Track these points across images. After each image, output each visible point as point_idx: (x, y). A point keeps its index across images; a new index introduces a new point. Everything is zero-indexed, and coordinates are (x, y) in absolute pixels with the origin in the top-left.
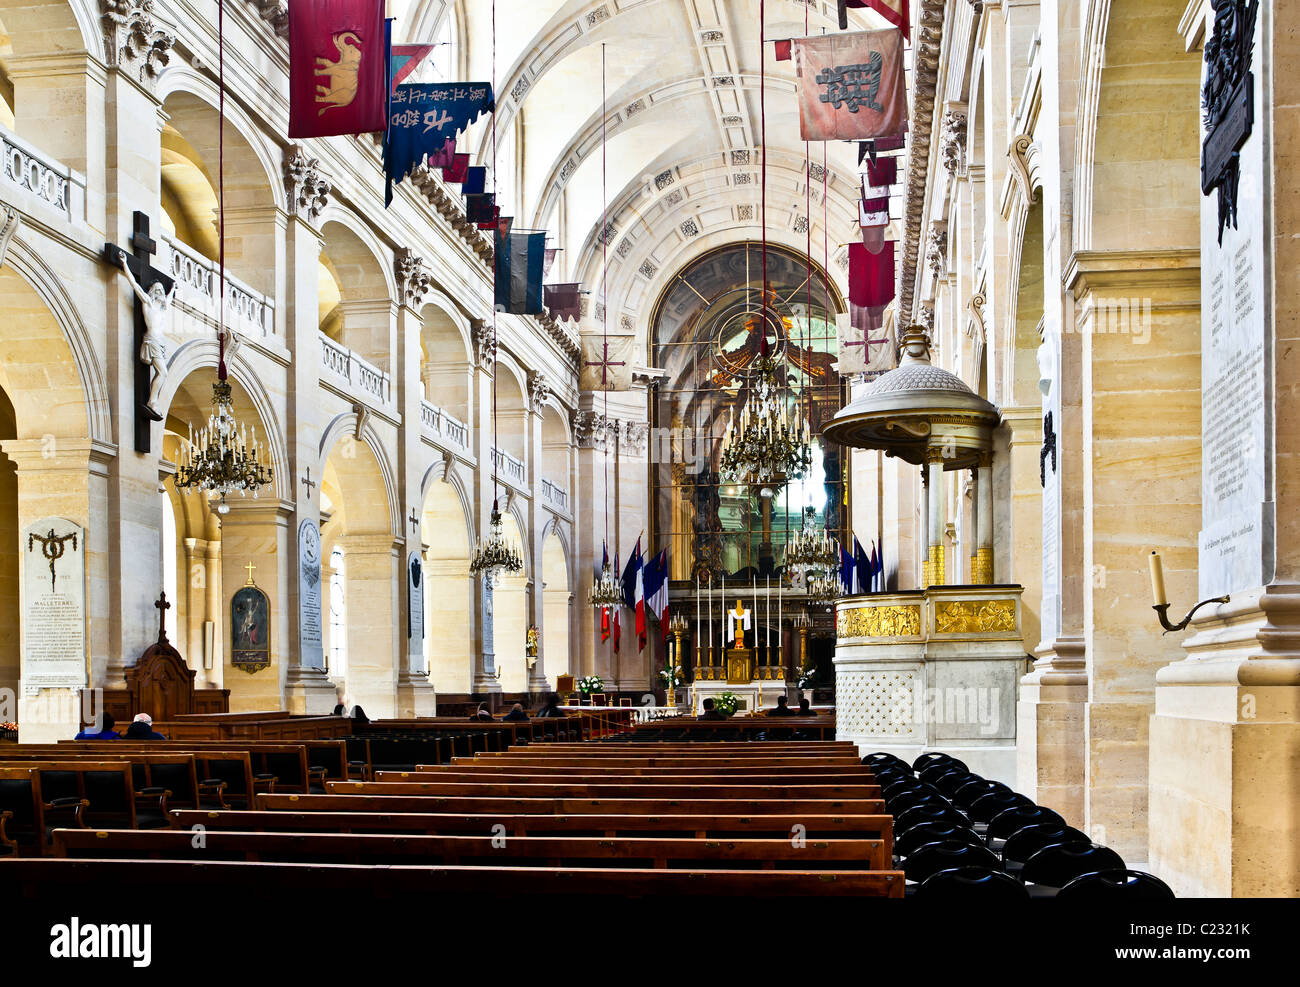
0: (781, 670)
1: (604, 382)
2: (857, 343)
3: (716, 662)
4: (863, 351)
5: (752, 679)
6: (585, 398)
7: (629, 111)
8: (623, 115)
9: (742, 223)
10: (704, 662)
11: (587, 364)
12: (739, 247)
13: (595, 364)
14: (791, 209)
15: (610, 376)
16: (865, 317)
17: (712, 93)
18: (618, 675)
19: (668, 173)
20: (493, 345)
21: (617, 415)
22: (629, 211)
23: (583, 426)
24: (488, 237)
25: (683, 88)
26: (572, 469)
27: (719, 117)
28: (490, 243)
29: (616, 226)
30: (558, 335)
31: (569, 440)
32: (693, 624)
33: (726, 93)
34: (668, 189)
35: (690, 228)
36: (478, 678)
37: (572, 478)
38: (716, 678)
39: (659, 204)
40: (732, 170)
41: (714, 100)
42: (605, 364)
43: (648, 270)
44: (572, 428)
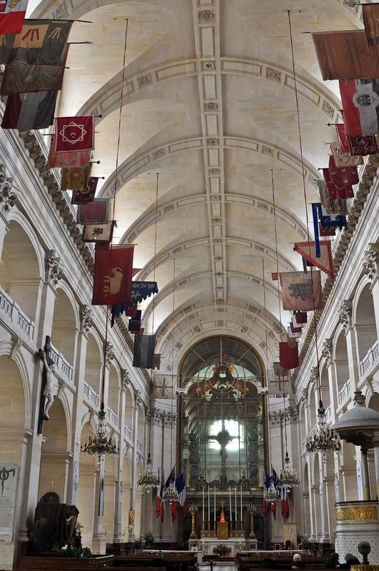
0: (242, 532)
1: (163, 395)
2: (276, 382)
3: (212, 529)
4: (278, 385)
5: (229, 536)
6: (151, 401)
7: (180, 284)
8: (178, 285)
9: (219, 328)
10: (206, 528)
11: (156, 387)
12: (217, 337)
13: (160, 387)
14: (240, 322)
15: (166, 393)
16: (280, 371)
17: (214, 278)
18: (161, 534)
19: (190, 307)
20: (128, 381)
21: (164, 409)
22: (173, 322)
23: (150, 414)
24: (132, 336)
25: (203, 276)
26: (145, 434)
27: (214, 286)
28: (133, 339)
29: (167, 327)
30: (146, 374)
31: (144, 420)
32: (200, 509)
33: (220, 279)
34: (189, 314)
35: (197, 329)
36: (116, 536)
37: (145, 437)
38: (212, 536)
39: (185, 319)
40: (217, 307)
41: (214, 280)
42: (164, 387)
43: (179, 346)
44: (146, 415)
